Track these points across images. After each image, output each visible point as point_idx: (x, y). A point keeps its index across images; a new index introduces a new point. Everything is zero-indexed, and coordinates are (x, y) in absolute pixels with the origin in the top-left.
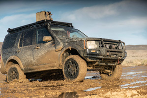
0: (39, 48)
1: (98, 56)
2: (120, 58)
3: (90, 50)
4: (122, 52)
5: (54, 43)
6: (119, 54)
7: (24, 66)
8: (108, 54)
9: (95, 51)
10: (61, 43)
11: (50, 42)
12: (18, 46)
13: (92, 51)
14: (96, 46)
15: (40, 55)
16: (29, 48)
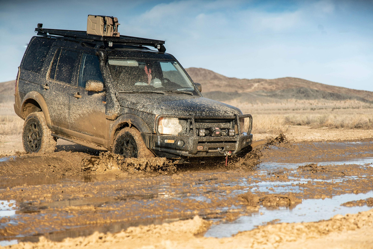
0: (80, 96)
1: (178, 151)
2: (229, 154)
3: (164, 137)
4: (235, 142)
5: (104, 99)
6: (228, 146)
7: (53, 121)
8: (200, 148)
9: (172, 142)
10: (117, 104)
11: (100, 94)
12: (47, 74)
13: (167, 141)
14: (180, 129)
15: (80, 112)
16: (64, 90)
